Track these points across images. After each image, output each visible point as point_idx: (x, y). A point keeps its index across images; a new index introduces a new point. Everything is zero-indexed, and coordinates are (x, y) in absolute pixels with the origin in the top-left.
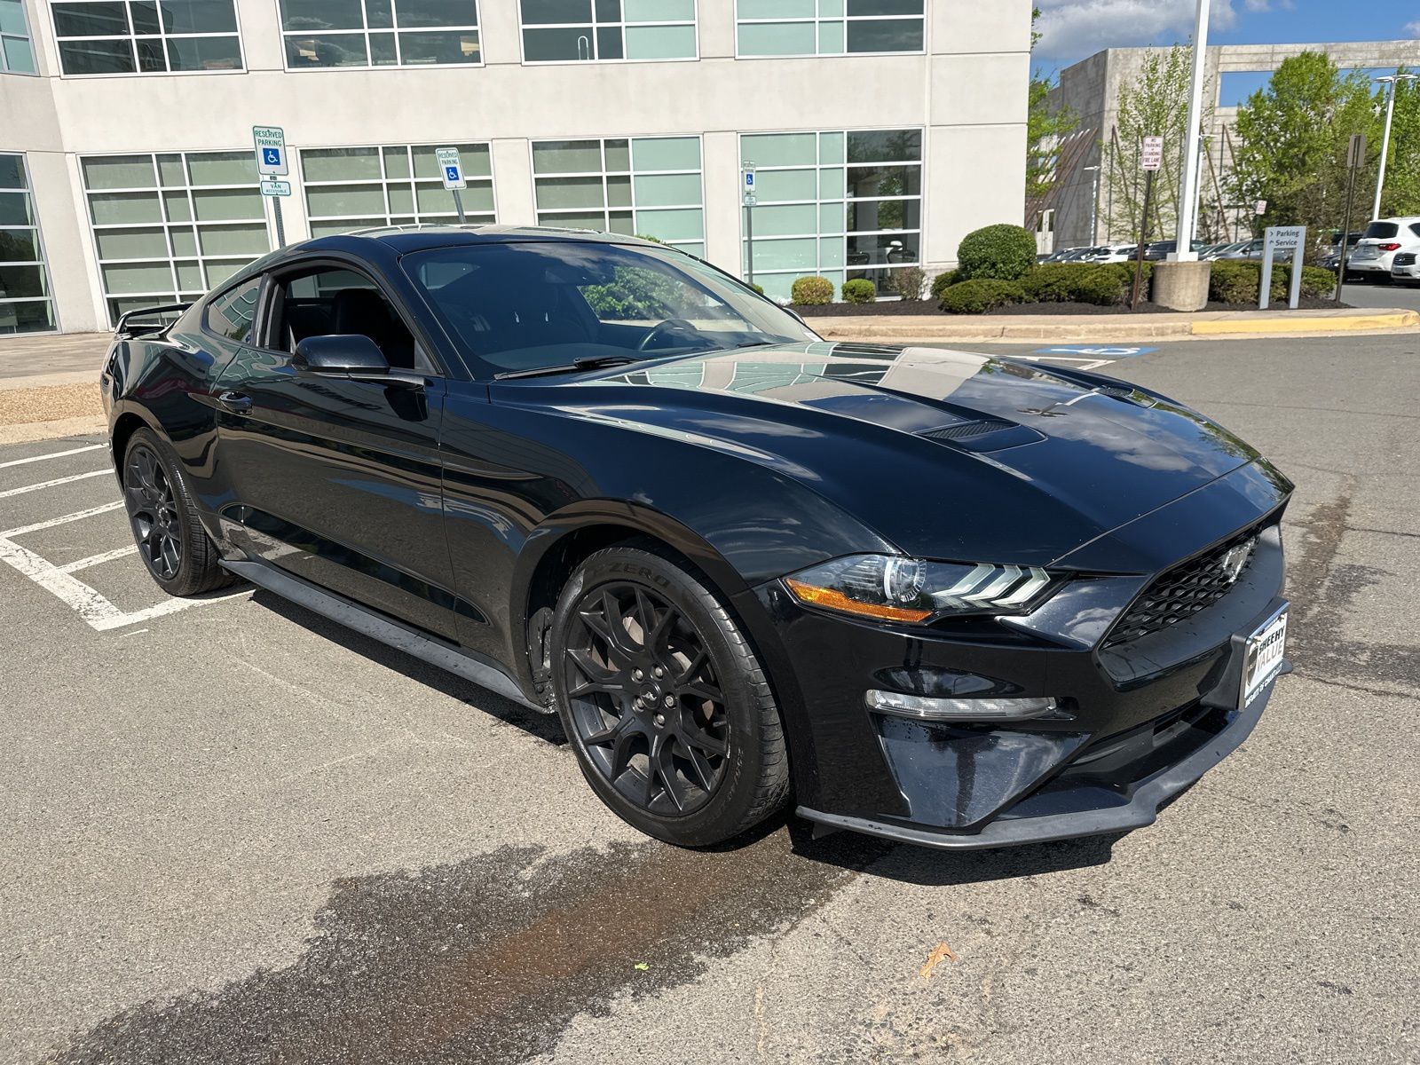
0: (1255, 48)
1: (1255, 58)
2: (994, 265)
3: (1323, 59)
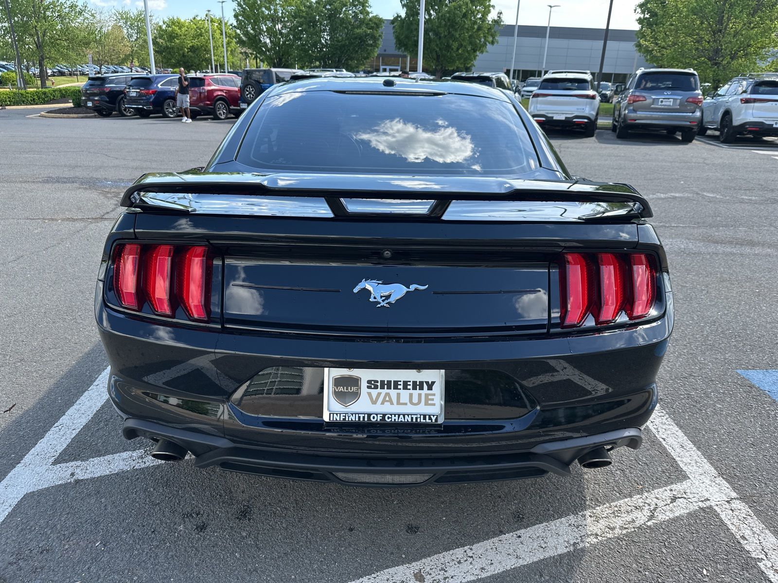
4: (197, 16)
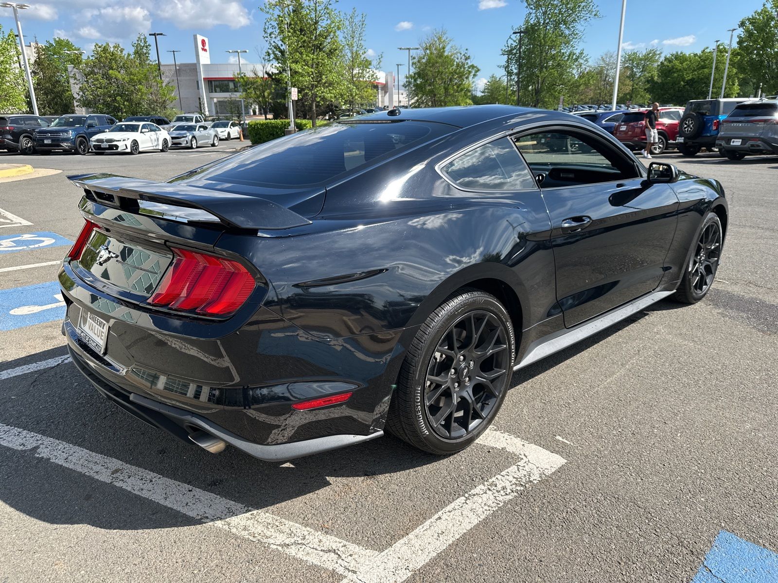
4: (707, 48)
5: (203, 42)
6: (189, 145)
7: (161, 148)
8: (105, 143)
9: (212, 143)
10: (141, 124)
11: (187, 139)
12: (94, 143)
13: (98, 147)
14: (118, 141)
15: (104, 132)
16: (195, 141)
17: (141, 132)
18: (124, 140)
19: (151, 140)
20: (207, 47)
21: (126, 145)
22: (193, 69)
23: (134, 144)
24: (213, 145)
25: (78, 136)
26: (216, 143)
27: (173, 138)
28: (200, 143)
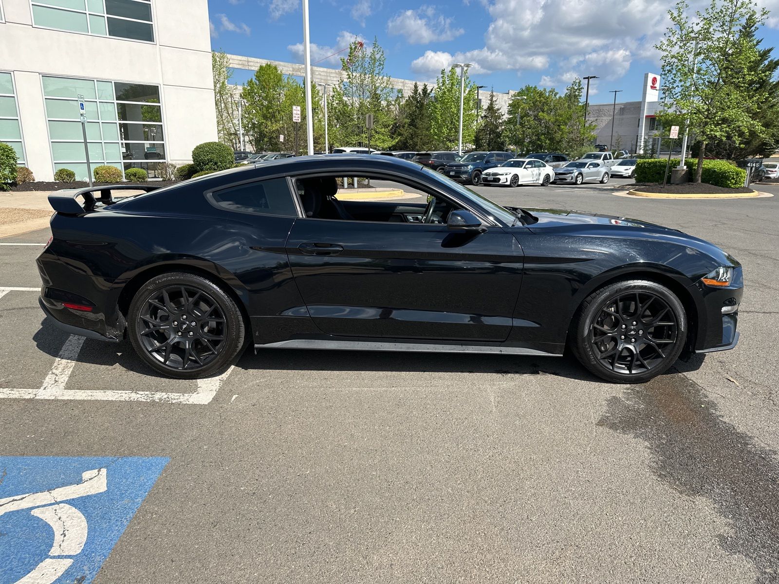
0: (240, 58)
1: (241, 63)
2: (216, 163)
3: (276, 68)
5: (654, 80)
6: (574, 181)
7: (541, 182)
8: (491, 176)
9: (601, 179)
10: (527, 160)
11: (573, 175)
12: (483, 176)
13: (485, 180)
14: (501, 175)
15: (497, 167)
16: (581, 177)
17: (525, 168)
18: (506, 174)
19: (533, 175)
20: (657, 85)
21: (507, 179)
22: (637, 107)
23: (515, 178)
24: (602, 182)
25: (474, 170)
26: (605, 180)
27: (556, 174)
28: (586, 179)
